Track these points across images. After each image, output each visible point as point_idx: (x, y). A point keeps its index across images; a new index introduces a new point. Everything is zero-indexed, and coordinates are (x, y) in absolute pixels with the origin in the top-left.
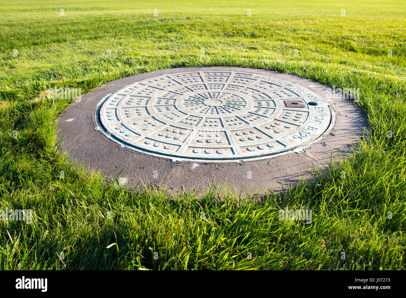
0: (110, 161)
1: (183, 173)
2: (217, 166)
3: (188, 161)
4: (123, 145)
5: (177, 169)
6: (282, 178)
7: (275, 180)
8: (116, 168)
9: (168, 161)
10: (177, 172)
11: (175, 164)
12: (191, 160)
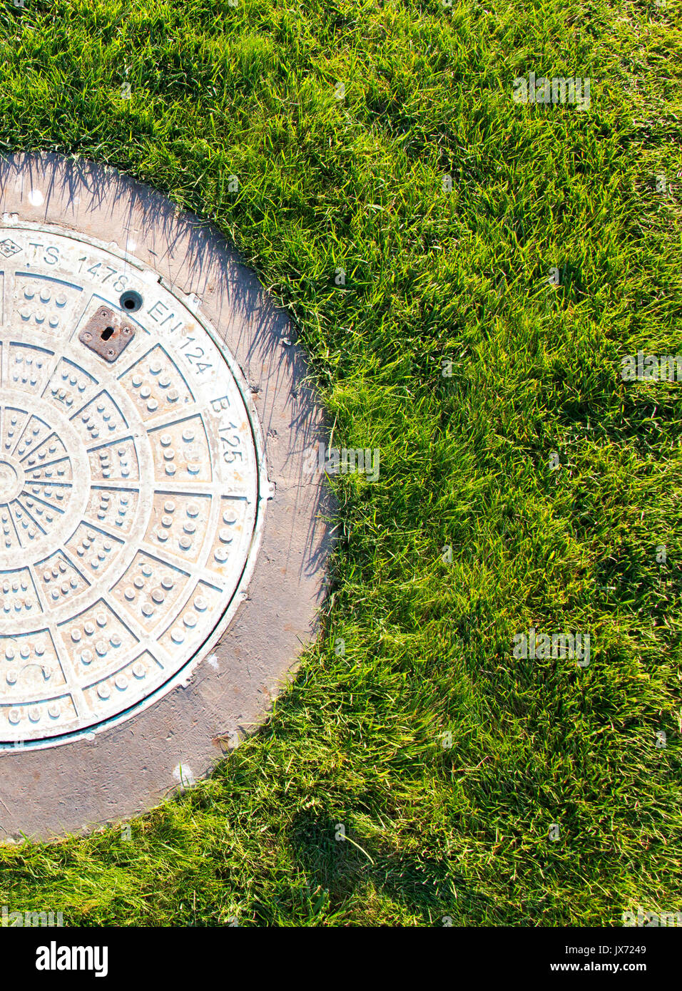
0: (119, 771)
1: (218, 685)
2: (232, 633)
3: (196, 665)
4: (89, 736)
5: (205, 689)
6: (305, 565)
7: (303, 578)
8: (145, 768)
9: (178, 692)
10: (211, 694)
11: (193, 686)
12: (198, 659)
